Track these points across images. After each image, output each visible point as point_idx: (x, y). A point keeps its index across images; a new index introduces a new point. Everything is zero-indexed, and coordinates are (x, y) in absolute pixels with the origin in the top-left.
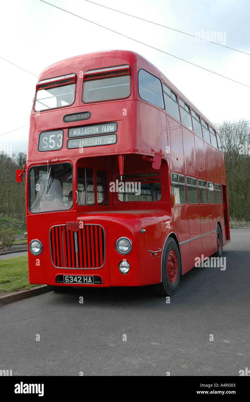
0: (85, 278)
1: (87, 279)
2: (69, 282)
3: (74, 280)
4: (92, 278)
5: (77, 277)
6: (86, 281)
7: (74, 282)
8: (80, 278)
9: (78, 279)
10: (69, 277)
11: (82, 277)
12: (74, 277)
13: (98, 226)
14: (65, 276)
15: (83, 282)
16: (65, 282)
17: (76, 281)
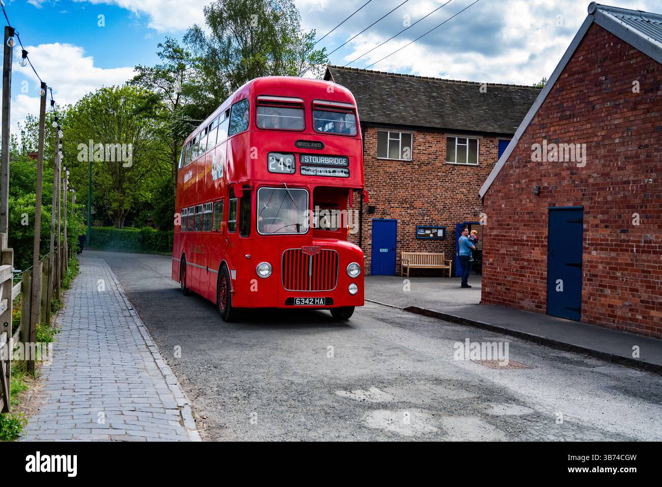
0: (317, 300)
1: (318, 301)
2: (300, 304)
3: (306, 302)
4: (323, 299)
5: (309, 299)
6: (317, 302)
7: (306, 304)
8: (311, 300)
9: (310, 301)
10: (300, 299)
11: (314, 299)
12: (306, 299)
13: (333, 252)
14: (296, 299)
15: (314, 304)
16: (296, 304)
17: (308, 302)
